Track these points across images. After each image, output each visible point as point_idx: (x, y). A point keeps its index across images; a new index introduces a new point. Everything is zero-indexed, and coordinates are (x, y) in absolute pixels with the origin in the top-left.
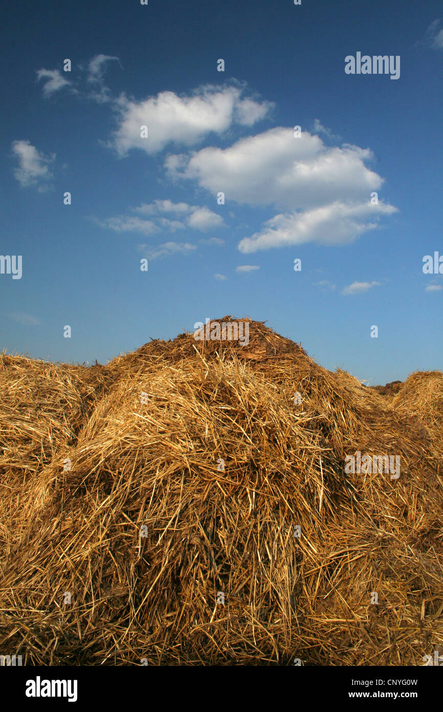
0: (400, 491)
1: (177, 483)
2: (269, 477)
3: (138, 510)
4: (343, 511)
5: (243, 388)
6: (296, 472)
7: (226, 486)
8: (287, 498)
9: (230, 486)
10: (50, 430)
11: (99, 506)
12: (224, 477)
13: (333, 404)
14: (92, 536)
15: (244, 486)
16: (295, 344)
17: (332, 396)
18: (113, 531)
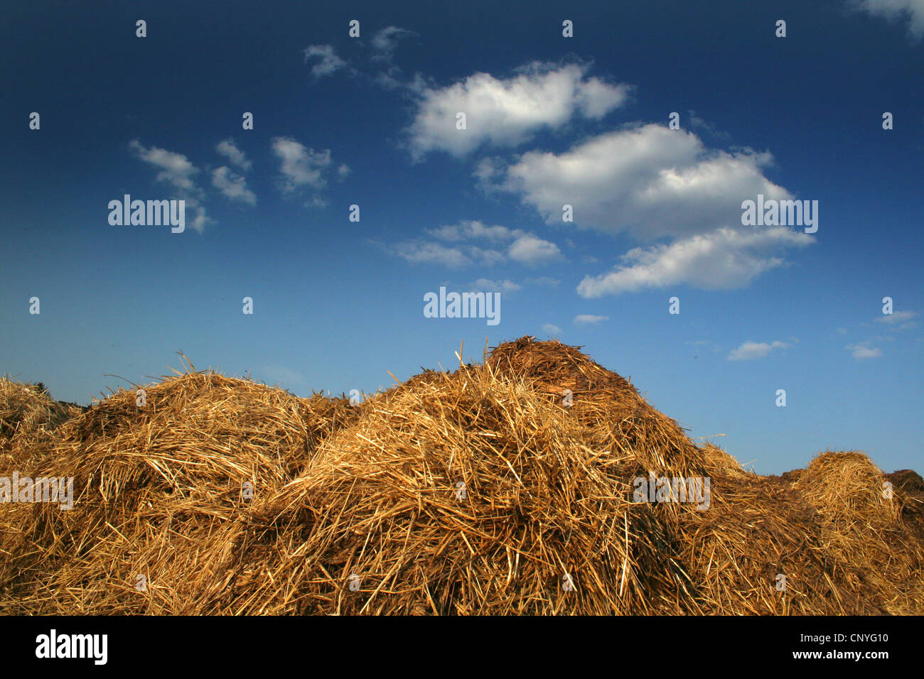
0: (763, 592)
1: (404, 529)
2: (544, 536)
3: (343, 565)
4: (664, 605)
5: (519, 409)
6: (589, 534)
7: (474, 540)
8: (571, 570)
9: (482, 541)
10: (255, 467)
11: (290, 554)
12: (474, 527)
13: (668, 460)
14: (275, 597)
15: (502, 543)
16: (621, 378)
17: (667, 447)
18: (304, 589)
